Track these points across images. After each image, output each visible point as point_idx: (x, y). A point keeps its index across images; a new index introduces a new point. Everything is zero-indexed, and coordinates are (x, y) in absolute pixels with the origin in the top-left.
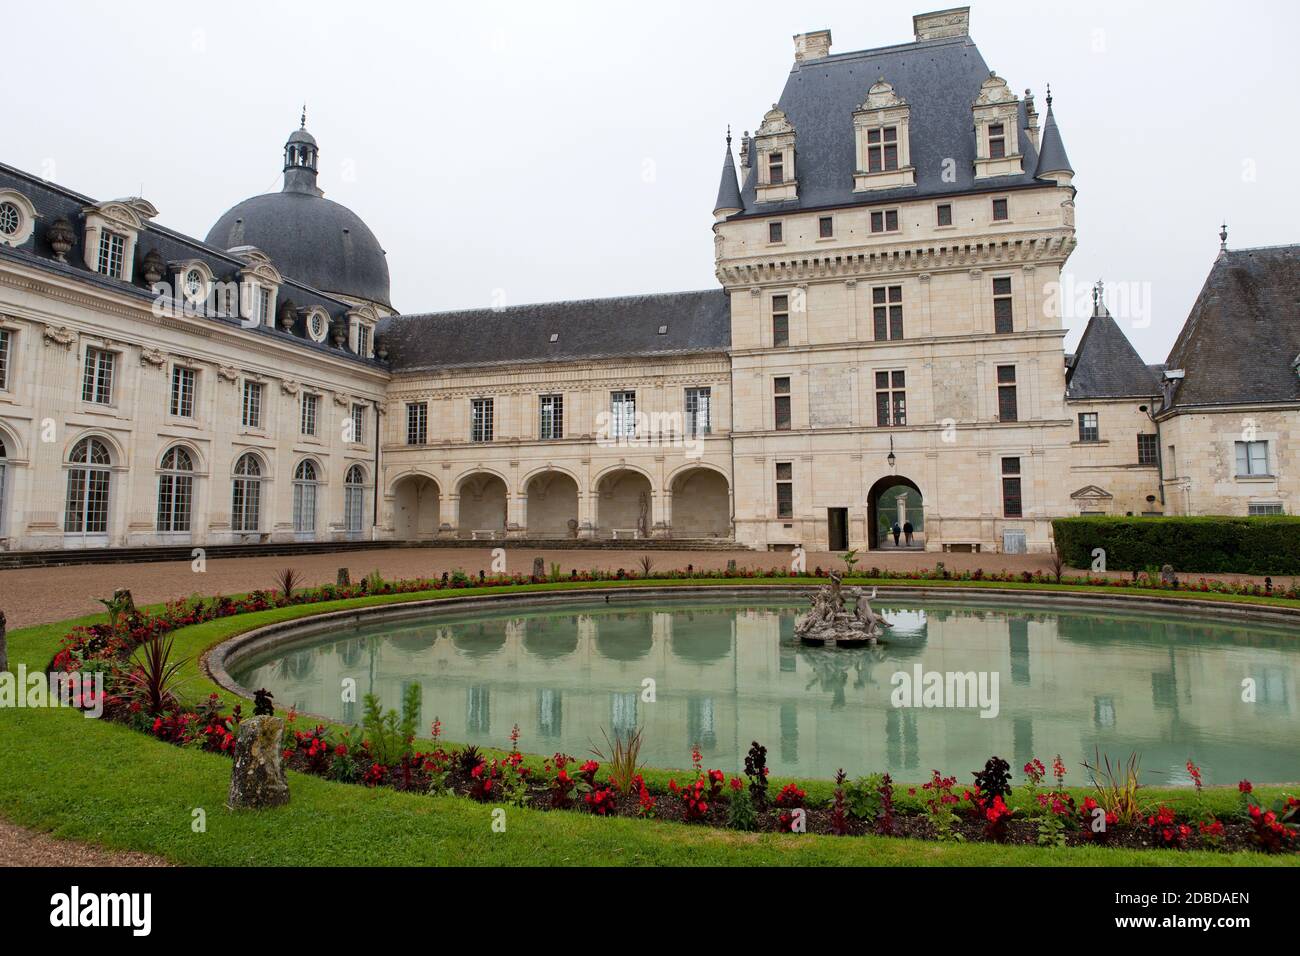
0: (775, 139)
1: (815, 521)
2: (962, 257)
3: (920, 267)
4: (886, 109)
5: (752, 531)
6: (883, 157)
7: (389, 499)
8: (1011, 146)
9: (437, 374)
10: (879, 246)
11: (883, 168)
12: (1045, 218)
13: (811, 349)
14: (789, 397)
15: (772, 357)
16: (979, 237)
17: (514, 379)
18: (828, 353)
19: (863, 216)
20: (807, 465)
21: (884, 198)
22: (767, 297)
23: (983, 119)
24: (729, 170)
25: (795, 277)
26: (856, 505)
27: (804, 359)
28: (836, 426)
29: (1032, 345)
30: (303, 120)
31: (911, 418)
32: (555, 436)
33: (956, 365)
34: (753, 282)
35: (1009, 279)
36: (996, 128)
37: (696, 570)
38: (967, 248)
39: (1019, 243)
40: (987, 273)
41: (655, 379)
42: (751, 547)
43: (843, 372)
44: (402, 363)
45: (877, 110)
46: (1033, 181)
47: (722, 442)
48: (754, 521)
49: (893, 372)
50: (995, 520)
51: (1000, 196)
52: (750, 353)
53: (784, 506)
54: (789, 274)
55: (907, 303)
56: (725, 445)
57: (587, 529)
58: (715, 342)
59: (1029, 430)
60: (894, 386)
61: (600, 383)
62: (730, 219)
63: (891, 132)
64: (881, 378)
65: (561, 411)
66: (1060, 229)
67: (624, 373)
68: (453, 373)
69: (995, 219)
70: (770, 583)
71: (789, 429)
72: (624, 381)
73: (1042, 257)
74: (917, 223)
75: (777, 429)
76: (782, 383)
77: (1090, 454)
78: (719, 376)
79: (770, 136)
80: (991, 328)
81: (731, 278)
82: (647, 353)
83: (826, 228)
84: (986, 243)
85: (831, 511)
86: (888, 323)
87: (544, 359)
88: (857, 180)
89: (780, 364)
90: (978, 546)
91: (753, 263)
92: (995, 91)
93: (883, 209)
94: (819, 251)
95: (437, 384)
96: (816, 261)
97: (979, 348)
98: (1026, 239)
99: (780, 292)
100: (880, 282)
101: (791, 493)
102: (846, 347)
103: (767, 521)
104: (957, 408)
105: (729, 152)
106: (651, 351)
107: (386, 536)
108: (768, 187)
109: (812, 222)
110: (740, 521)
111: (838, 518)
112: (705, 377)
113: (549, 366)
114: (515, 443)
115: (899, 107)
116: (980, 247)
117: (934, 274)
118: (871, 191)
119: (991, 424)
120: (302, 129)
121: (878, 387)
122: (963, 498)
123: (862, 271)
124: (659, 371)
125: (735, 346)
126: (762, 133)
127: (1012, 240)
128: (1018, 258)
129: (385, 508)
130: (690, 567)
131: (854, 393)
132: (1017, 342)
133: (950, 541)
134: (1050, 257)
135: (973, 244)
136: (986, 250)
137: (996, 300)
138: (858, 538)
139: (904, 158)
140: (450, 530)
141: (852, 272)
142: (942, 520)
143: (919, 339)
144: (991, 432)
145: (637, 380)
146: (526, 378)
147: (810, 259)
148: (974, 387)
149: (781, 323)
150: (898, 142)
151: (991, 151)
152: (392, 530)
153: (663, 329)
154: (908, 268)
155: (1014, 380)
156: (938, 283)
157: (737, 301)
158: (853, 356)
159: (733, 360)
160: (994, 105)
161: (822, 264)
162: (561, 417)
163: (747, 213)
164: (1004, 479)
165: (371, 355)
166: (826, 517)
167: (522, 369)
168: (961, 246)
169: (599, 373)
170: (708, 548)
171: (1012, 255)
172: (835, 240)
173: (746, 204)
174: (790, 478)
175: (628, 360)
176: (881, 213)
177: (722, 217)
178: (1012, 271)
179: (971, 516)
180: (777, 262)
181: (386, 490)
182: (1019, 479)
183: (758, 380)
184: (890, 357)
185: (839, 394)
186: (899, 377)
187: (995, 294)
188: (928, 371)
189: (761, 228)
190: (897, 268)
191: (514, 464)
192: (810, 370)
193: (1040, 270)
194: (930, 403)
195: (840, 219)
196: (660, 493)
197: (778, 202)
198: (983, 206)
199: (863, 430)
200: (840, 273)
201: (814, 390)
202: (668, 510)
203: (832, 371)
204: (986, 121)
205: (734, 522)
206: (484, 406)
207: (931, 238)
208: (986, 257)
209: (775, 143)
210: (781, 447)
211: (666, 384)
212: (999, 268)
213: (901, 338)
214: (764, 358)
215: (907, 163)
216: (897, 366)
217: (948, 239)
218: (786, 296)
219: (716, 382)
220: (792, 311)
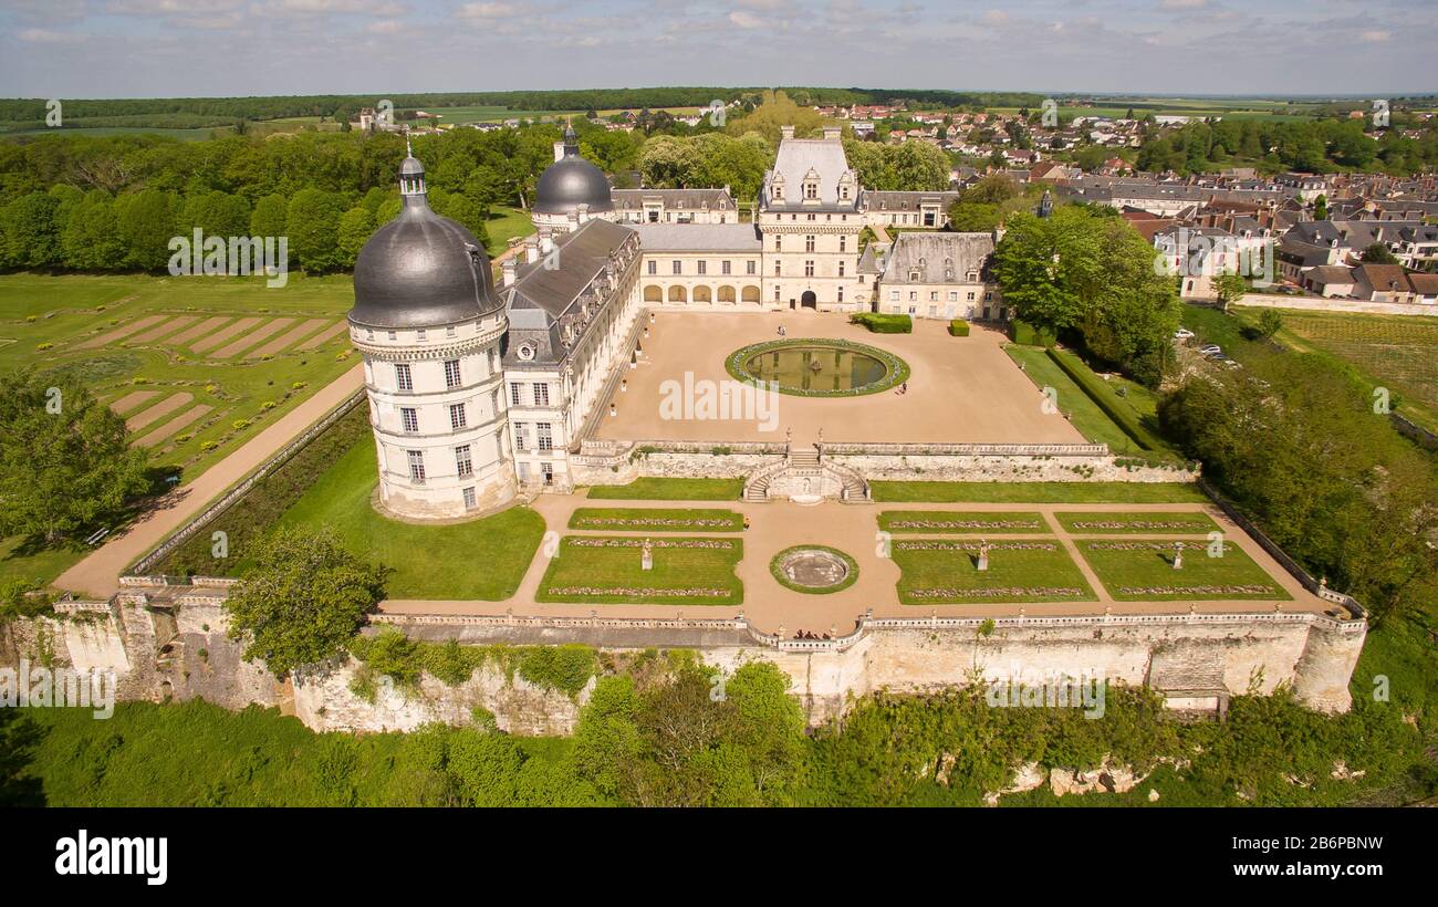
0: (779, 183)
1: (786, 303)
2: (832, 231)
3: (821, 231)
4: (814, 179)
5: (767, 306)
6: (812, 194)
8: (849, 195)
10: (810, 224)
11: (812, 198)
13: (787, 253)
14: (780, 267)
16: (838, 225)
18: (792, 254)
19: (805, 216)
20: (784, 286)
21: (812, 211)
22: (775, 236)
25: (784, 231)
26: (798, 298)
27: (785, 256)
28: (794, 276)
29: (848, 257)
31: (815, 275)
33: (828, 260)
34: (770, 231)
35: (845, 236)
36: (845, 189)
38: (834, 228)
40: (839, 235)
43: (796, 260)
45: (811, 179)
46: (854, 211)
47: (759, 278)
48: (768, 303)
49: (811, 261)
50: (835, 304)
51: (844, 214)
52: (769, 253)
53: (777, 299)
54: (782, 230)
55: (816, 241)
56: (759, 280)
59: (846, 280)
60: (811, 265)
62: (764, 212)
63: (815, 186)
64: (807, 262)
66: (859, 225)
69: (843, 221)
71: (780, 276)
73: (854, 232)
74: (821, 219)
75: (776, 276)
76: (778, 262)
77: (861, 286)
78: (758, 258)
80: (839, 250)
81: (764, 230)
83: (794, 218)
84: (840, 228)
85: (791, 299)
86: (810, 247)
88: (804, 201)
89: (778, 257)
90: (830, 310)
91: (771, 226)
92: (846, 178)
93: (811, 214)
94: (792, 225)
96: (790, 227)
97: (835, 256)
98: (850, 227)
99: (778, 235)
100: (809, 235)
101: (779, 294)
102: (797, 253)
103: (772, 303)
104: (828, 272)
108: (776, 199)
109: (790, 216)
110: (764, 302)
111: (793, 302)
112: (754, 258)
114: (690, 276)
115: (817, 179)
116: (838, 228)
117: (825, 234)
118: (808, 205)
119: (837, 277)
121: (806, 265)
122: (827, 297)
123: (804, 231)
124: (739, 255)
125: (764, 250)
126: (774, 181)
127: (846, 227)
128: (848, 231)
131: (799, 267)
132: (845, 255)
133: (823, 308)
134: (856, 232)
135: (836, 227)
136: (839, 230)
137: (841, 243)
138: (798, 308)
139: (818, 195)
141: (801, 231)
142: (821, 302)
143: (818, 252)
144: (836, 279)
148: (833, 267)
149: (779, 244)
150: (817, 188)
151: (843, 195)
154: (817, 231)
155: (844, 265)
156: (825, 236)
157: (766, 237)
158: (799, 256)
159: (764, 254)
160: (845, 182)
161: (793, 228)
163: (769, 210)
164: (839, 292)
166: (789, 302)
168: (832, 227)
171: (846, 231)
172: (796, 222)
173: (769, 207)
174: (779, 290)
177: (762, 210)
179: (829, 301)
180: (778, 227)
182: (842, 292)
183: (771, 261)
184: (810, 257)
185: (794, 267)
186: (812, 263)
187: (840, 240)
188: (820, 262)
189: (774, 216)
190: (814, 231)
192: (786, 259)
193: (853, 235)
194: (820, 271)
195: (798, 216)
197: (779, 205)
198: (840, 217)
199: (801, 278)
200: (797, 231)
201: (787, 265)
202: (741, 297)
203: (793, 260)
204: (843, 187)
205: (762, 302)
206: (677, 263)
207: (825, 224)
210: (777, 281)
211: (741, 260)
212: (842, 234)
213: (814, 252)
214: (773, 255)
215: (819, 197)
216: (812, 259)
217: (830, 225)
218: (780, 236)
219: (757, 260)
220: (782, 241)
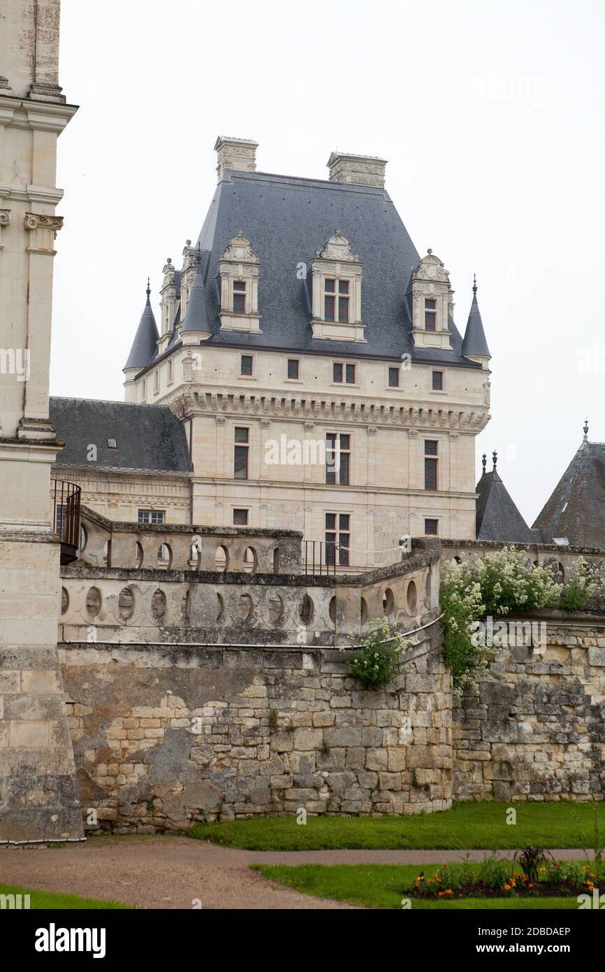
0: (240, 266)
2: (405, 417)
3: (370, 420)
4: (343, 262)
6: (337, 309)
8: (443, 322)
10: (340, 396)
11: (337, 319)
12: (471, 395)
13: (271, 484)
15: (234, 488)
16: (420, 402)
18: (285, 490)
19: (326, 365)
21: (343, 350)
22: (231, 426)
23: (422, 291)
25: (260, 412)
27: (264, 493)
29: (453, 504)
31: (355, 559)
33: (393, 514)
34: (220, 410)
35: (438, 442)
36: (431, 302)
38: (411, 410)
39: (450, 413)
40: (421, 435)
41: (111, 497)
43: (298, 510)
45: (334, 261)
46: (461, 359)
49: (341, 515)
51: (439, 369)
52: (213, 481)
55: (356, 450)
60: (340, 528)
62: (204, 343)
63: (344, 285)
64: (330, 518)
66: (482, 406)
69: (434, 388)
73: (464, 428)
74: (371, 377)
76: (241, 515)
78: (176, 501)
80: (421, 484)
83: (293, 370)
84: (425, 409)
88: (315, 326)
89: (240, 495)
91: (225, 393)
92: (432, 268)
93: (345, 362)
94: (287, 392)
97: (413, 502)
98: (456, 410)
99: (243, 424)
100: (333, 428)
102: (302, 486)
104: (392, 553)
108: (232, 315)
109: (281, 362)
112: (162, 500)
115: (354, 263)
116: (420, 411)
117: (380, 428)
118: (328, 339)
121: (327, 527)
123: (321, 417)
124: (114, 488)
125: (196, 473)
126: (227, 257)
127: (446, 410)
128: (447, 426)
131: (307, 531)
132: (441, 499)
134: (471, 429)
135: (416, 408)
136: (424, 415)
139: (355, 313)
141: (311, 416)
143: (364, 487)
145: (89, 496)
147: (279, 398)
149: (241, 455)
150: (351, 295)
151: (426, 323)
153: (113, 442)
154: (360, 420)
155: (437, 533)
156: (382, 437)
158: (309, 496)
159: (196, 487)
160: (432, 281)
161: (288, 404)
163: (216, 338)
171: (443, 422)
172: (300, 383)
176: (342, 365)
178: (440, 435)
180: (248, 395)
183: (219, 509)
184: (339, 501)
186: (345, 519)
187: (425, 453)
188: (371, 518)
189: (232, 359)
190: (351, 419)
192: (269, 505)
193: (462, 438)
194: (371, 546)
195: (305, 364)
197: (243, 332)
198: (425, 375)
200: (301, 415)
203: (289, 508)
204: (424, 295)
207: (383, 396)
208: (424, 421)
209: (240, 271)
211: (120, 504)
212: (431, 432)
213: (347, 484)
214: (227, 488)
215: (359, 319)
216: (344, 510)
217: (397, 400)
218: (247, 429)
219: (172, 507)
220: (252, 444)
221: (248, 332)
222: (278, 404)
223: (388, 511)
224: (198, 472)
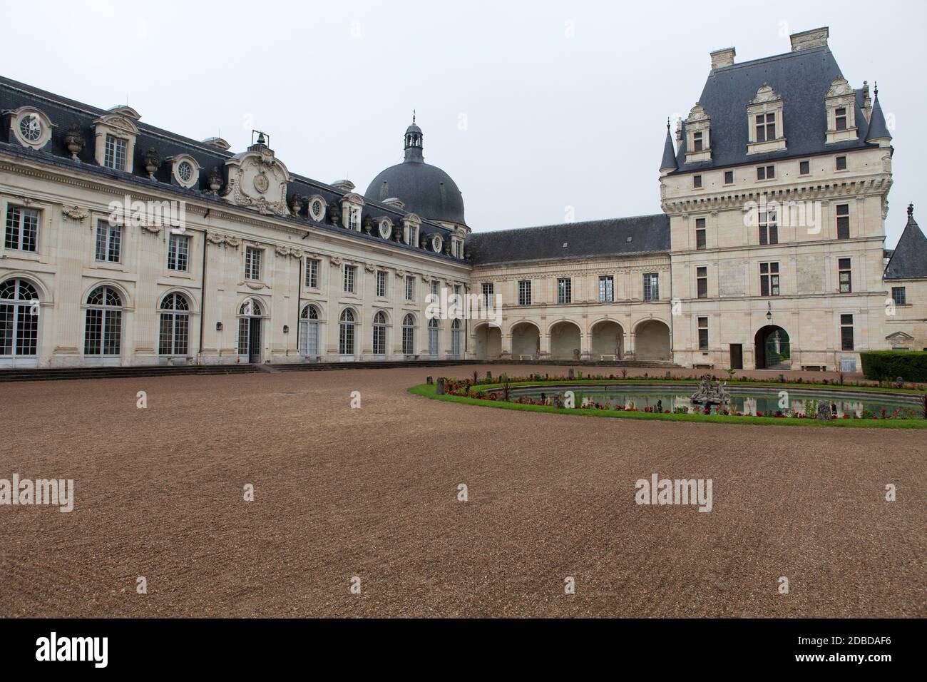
0: (697, 124)
1: (722, 351)
2: (815, 193)
3: (789, 200)
4: (768, 102)
5: (684, 357)
6: (766, 133)
7: (474, 337)
8: (850, 121)
9: (498, 267)
10: (763, 188)
11: (766, 139)
12: (871, 168)
13: (720, 250)
14: (706, 279)
15: (695, 255)
16: (827, 180)
17: (543, 269)
18: (730, 252)
19: (752, 171)
20: (717, 318)
21: (766, 158)
22: (693, 220)
23: (832, 106)
24: (669, 144)
25: (710, 208)
26: (747, 342)
27: (715, 256)
28: (736, 296)
29: (861, 246)
30: (414, 119)
31: (783, 290)
32: (567, 302)
34: (684, 211)
35: (847, 205)
36: (841, 111)
37: (649, 376)
38: (819, 187)
39: (853, 183)
40: (832, 202)
41: (625, 269)
42: (683, 366)
43: (740, 264)
44: (479, 261)
45: (762, 103)
46: (864, 145)
47: (664, 305)
48: (685, 351)
49: (771, 264)
50: (836, 352)
51: (841, 154)
52: (682, 253)
53: (703, 342)
54: (706, 206)
56: (666, 307)
57: (585, 355)
58: (662, 247)
59: (859, 298)
60: (772, 272)
61: (592, 271)
62: (670, 175)
63: (771, 116)
64: (764, 267)
65: (570, 288)
66: (881, 174)
67: (607, 266)
68: (508, 266)
69: (837, 169)
70: (688, 383)
71: (706, 298)
72: (607, 270)
73: (869, 192)
74: (787, 173)
75: (699, 298)
76: (702, 270)
77: (901, 312)
78: (663, 267)
79: (694, 123)
80: (834, 236)
81: (671, 209)
82: (620, 254)
83: (729, 178)
84: (831, 184)
85: (732, 346)
86: (768, 235)
87: (560, 258)
88: (749, 147)
89: (701, 259)
90: (824, 368)
91: (684, 200)
92: (841, 87)
93: (765, 165)
94: (725, 192)
95: (499, 273)
96: (723, 198)
97: (826, 248)
98: (858, 181)
99: (700, 217)
101: (707, 335)
102: (741, 249)
103: (693, 351)
104: (812, 285)
105: (669, 133)
106: (623, 252)
107: (472, 357)
108: (693, 154)
109: (720, 175)
110: (676, 351)
111: (736, 350)
112: (655, 267)
113: (563, 262)
114: (544, 306)
115: (777, 100)
116: (827, 186)
118: (758, 153)
119: (834, 294)
120: (414, 124)
121: (762, 272)
122: (815, 339)
124: (627, 264)
125: (672, 250)
126: (689, 121)
127: (848, 182)
128: (853, 192)
129: (471, 342)
130: (647, 375)
131: (747, 276)
132: (852, 244)
133: (806, 364)
134: (873, 191)
135: (823, 185)
136: (831, 189)
137: (838, 218)
138: (749, 362)
139: (779, 132)
140: (507, 354)
142: (801, 351)
143: (787, 244)
144: (833, 299)
145: (614, 270)
146: (550, 269)
147: (719, 197)
148: (823, 272)
149: (701, 236)
150: (776, 122)
151: (837, 126)
152: (475, 354)
153: (629, 239)
155: (850, 267)
157: (675, 223)
158: (745, 254)
159: (672, 257)
160: (840, 96)
161: (726, 200)
162: (570, 291)
163: (680, 170)
164: (842, 328)
165: (462, 257)
166: (728, 349)
167: (547, 264)
168: (815, 186)
169: (592, 265)
170: (657, 366)
171: (849, 191)
172: (734, 185)
173: (679, 166)
174: (707, 326)
175: (609, 258)
176: (764, 168)
177: (665, 173)
178: (849, 200)
179: (820, 349)
180: (699, 199)
181: (471, 332)
182: (852, 327)
183: (687, 269)
184: (769, 254)
185: (737, 277)
186: (775, 266)
187: (838, 214)
188: (794, 263)
189: (688, 180)
191: (543, 318)
192: (719, 263)
193: (868, 200)
194: (795, 281)
195: (738, 173)
196: (628, 335)
197: (699, 162)
198: (830, 161)
199: (752, 298)
200: (738, 205)
201: (721, 274)
202: (633, 344)
203: (733, 263)
204: (834, 107)
205: (673, 352)
206: (525, 286)
207: (796, 182)
208: (832, 193)
209: (697, 126)
210: (701, 308)
211: (632, 272)
212: (840, 199)
213: (776, 243)
214: (691, 256)
215: (782, 135)
216: (774, 260)
217: (807, 183)
218: (704, 219)
219: (661, 270)
220: (708, 228)
221: (702, 162)
222: (719, 201)
223: (807, 257)
224: (673, 249)
